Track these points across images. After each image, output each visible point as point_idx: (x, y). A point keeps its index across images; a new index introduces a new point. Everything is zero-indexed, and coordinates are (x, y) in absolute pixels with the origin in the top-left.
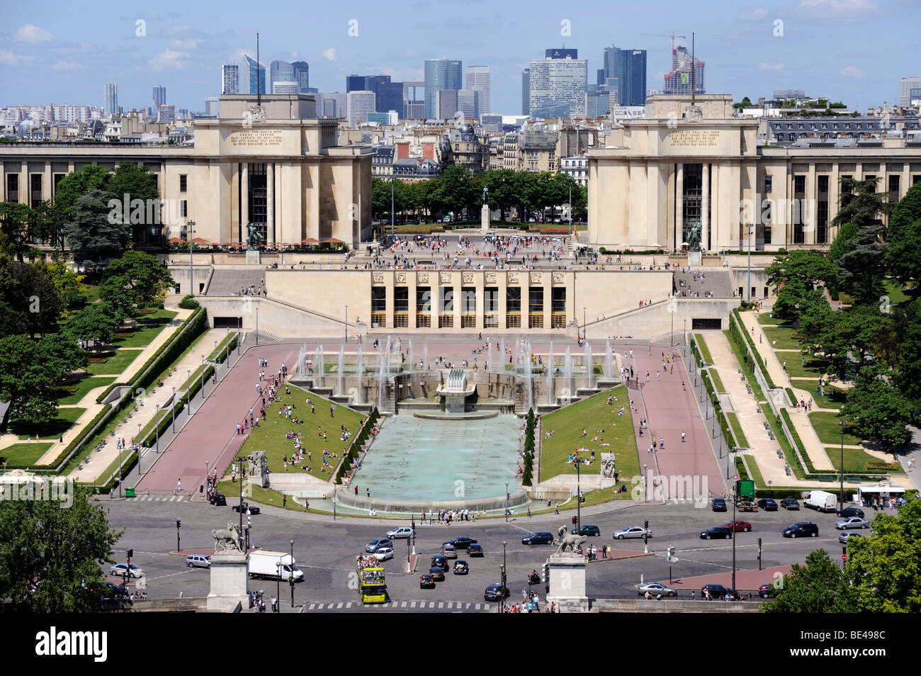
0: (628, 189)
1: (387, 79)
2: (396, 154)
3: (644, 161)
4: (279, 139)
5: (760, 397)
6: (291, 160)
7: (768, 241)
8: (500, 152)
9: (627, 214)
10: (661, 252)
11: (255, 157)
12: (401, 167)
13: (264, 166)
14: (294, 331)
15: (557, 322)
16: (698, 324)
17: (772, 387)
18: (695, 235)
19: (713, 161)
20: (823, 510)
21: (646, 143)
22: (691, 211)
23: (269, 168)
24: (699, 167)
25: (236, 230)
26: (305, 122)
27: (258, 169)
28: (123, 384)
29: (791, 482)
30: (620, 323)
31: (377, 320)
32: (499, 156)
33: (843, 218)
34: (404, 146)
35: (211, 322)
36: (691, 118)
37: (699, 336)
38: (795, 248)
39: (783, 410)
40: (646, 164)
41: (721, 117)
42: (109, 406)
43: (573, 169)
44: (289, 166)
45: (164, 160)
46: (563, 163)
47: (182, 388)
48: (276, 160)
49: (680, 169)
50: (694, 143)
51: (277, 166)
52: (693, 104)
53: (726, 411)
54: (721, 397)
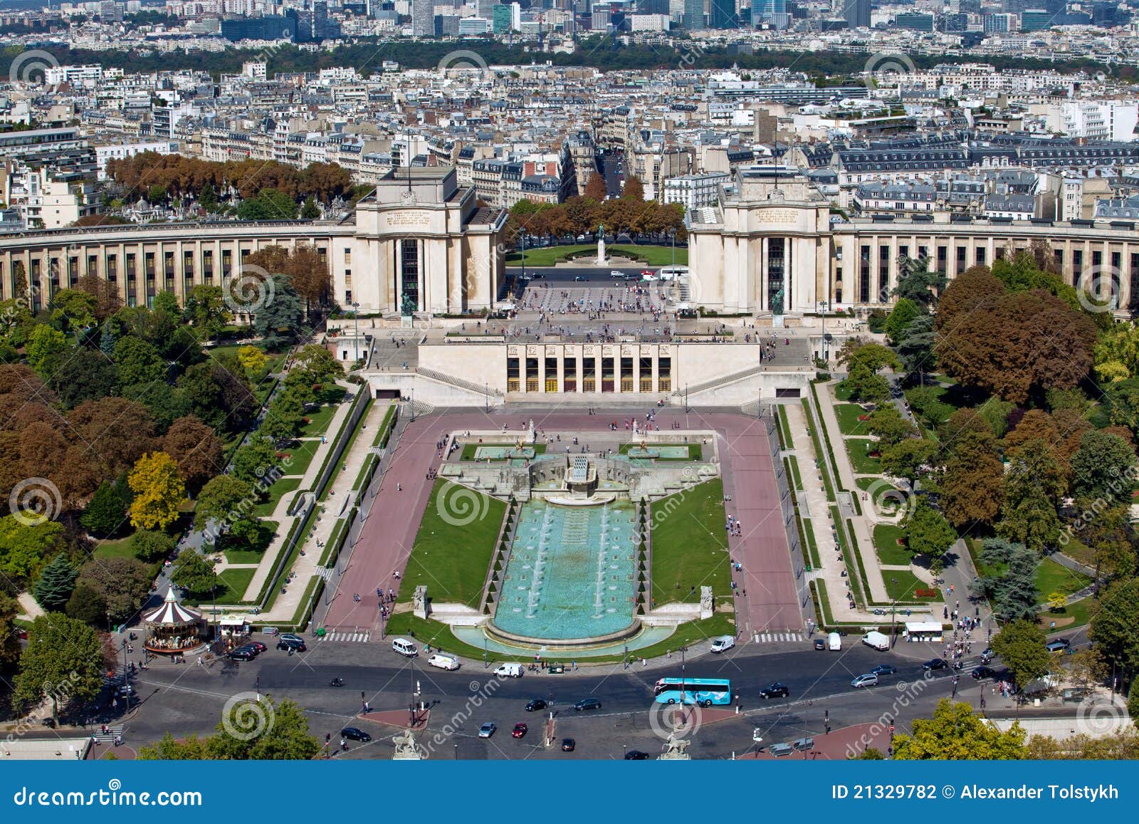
0: (723, 258)
2: (524, 172)
3: (737, 236)
4: (427, 220)
5: (831, 498)
6: (437, 237)
7: (839, 300)
8: (612, 121)
9: (722, 278)
10: (749, 315)
11: (407, 234)
12: (528, 184)
13: (415, 242)
14: (443, 401)
15: (664, 386)
16: (780, 392)
17: (841, 489)
18: (778, 301)
19: (793, 235)
20: (878, 649)
21: (736, 220)
22: (775, 274)
23: (419, 242)
24: (781, 242)
25: (392, 296)
26: (448, 204)
27: (410, 245)
28: (306, 491)
29: (854, 616)
30: (716, 392)
31: (513, 386)
32: (610, 124)
33: (902, 292)
34: (531, 165)
35: (374, 395)
36: (775, 199)
37: (781, 407)
38: (862, 306)
39: (849, 521)
40: (738, 238)
41: (800, 198)
42: (297, 520)
43: (675, 188)
44: (436, 242)
45: (332, 236)
46: (667, 182)
47: (355, 488)
48: (424, 237)
49: (766, 241)
50: (777, 222)
51: (426, 241)
52: (776, 187)
53: (803, 516)
54: (799, 496)
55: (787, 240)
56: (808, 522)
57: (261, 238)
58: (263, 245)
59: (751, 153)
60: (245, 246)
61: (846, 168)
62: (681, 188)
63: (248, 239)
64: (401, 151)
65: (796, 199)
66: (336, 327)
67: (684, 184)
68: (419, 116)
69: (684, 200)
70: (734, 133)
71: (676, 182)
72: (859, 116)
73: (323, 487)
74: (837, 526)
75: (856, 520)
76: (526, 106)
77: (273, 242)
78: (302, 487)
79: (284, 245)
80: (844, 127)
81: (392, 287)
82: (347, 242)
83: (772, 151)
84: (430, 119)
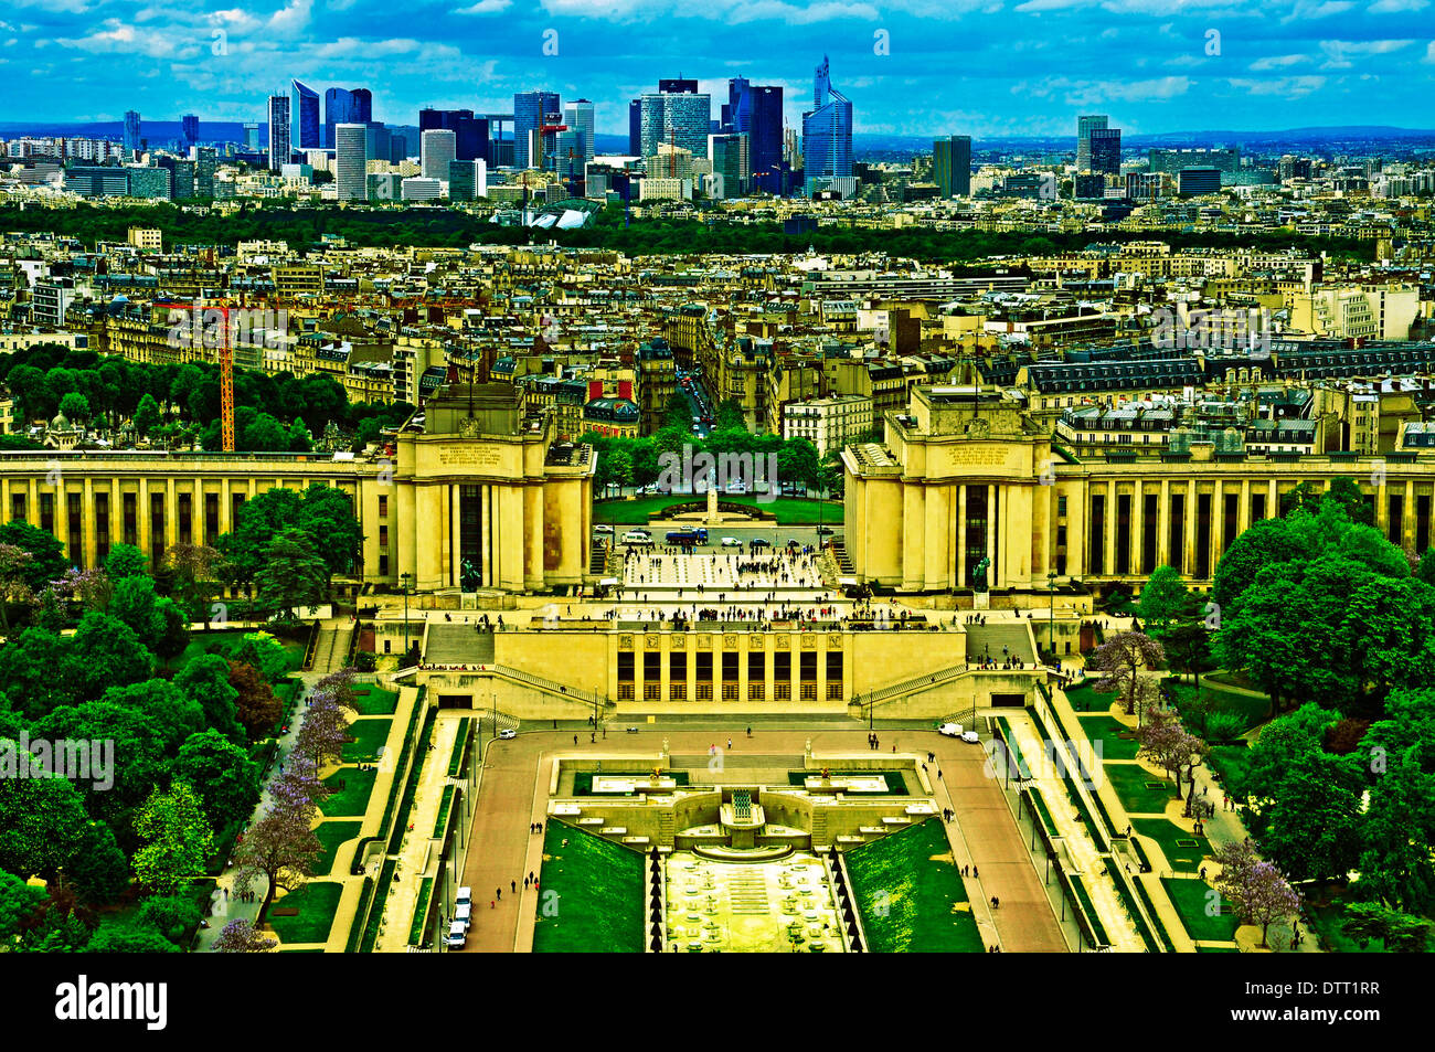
0: (901, 512)
1: (468, 114)
2: (588, 394)
3: (922, 484)
5: (1101, 847)
6: (514, 483)
7: (1062, 572)
9: (901, 541)
10: (940, 593)
11: (467, 477)
12: (593, 410)
13: (479, 489)
14: (532, 712)
15: (834, 692)
16: (999, 701)
17: (1114, 836)
18: (979, 573)
19: (1001, 482)
23: (485, 490)
24: (984, 491)
25: (446, 563)
27: (471, 493)
28: (372, 840)
30: (909, 699)
31: (625, 694)
36: (976, 432)
37: (1002, 720)
38: (1094, 579)
39: (1136, 880)
40: (924, 485)
41: (1009, 429)
42: (368, 881)
43: (800, 418)
44: (508, 490)
45: (361, 478)
46: (787, 409)
47: (437, 835)
48: (493, 482)
49: (963, 489)
50: (979, 462)
51: (495, 488)
52: (976, 415)
53: (1068, 872)
54: (1056, 844)
55: (991, 489)
56: (1076, 879)
57: (261, 478)
58: (265, 488)
59: (900, 368)
60: (239, 489)
61: (1039, 388)
62: (807, 416)
63: (243, 478)
64: (408, 360)
65: (1005, 430)
66: (369, 606)
67: (811, 412)
68: (420, 313)
69: (811, 434)
70: (868, 342)
71: (799, 409)
72: (1039, 316)
73: (395, 833)
74: (1120, 885)
75: (1144, 877)
76: (559, 302)
77: (279, 485)
78: (364, 833)
79: (295, 488)
80: (1020, 333)
81: (446, 550)
82: (382, 487)
83: (926, 366)
84: (437, 316)
